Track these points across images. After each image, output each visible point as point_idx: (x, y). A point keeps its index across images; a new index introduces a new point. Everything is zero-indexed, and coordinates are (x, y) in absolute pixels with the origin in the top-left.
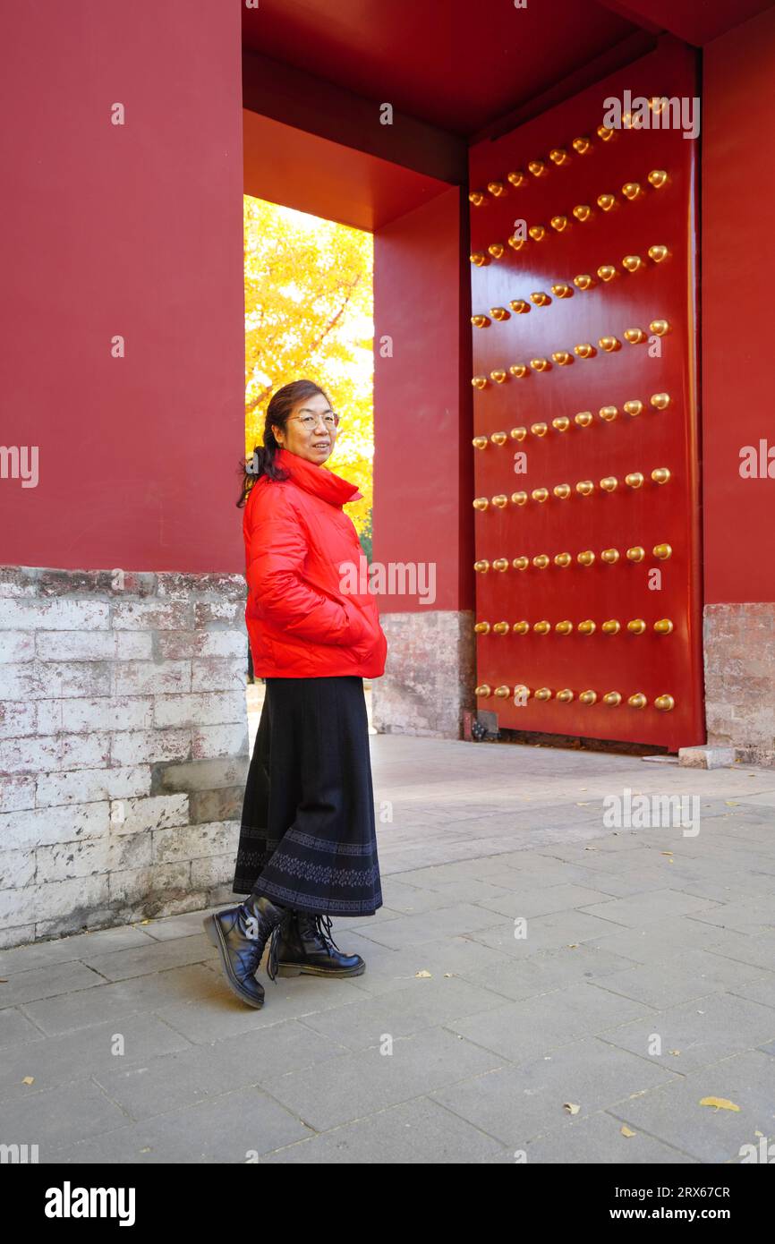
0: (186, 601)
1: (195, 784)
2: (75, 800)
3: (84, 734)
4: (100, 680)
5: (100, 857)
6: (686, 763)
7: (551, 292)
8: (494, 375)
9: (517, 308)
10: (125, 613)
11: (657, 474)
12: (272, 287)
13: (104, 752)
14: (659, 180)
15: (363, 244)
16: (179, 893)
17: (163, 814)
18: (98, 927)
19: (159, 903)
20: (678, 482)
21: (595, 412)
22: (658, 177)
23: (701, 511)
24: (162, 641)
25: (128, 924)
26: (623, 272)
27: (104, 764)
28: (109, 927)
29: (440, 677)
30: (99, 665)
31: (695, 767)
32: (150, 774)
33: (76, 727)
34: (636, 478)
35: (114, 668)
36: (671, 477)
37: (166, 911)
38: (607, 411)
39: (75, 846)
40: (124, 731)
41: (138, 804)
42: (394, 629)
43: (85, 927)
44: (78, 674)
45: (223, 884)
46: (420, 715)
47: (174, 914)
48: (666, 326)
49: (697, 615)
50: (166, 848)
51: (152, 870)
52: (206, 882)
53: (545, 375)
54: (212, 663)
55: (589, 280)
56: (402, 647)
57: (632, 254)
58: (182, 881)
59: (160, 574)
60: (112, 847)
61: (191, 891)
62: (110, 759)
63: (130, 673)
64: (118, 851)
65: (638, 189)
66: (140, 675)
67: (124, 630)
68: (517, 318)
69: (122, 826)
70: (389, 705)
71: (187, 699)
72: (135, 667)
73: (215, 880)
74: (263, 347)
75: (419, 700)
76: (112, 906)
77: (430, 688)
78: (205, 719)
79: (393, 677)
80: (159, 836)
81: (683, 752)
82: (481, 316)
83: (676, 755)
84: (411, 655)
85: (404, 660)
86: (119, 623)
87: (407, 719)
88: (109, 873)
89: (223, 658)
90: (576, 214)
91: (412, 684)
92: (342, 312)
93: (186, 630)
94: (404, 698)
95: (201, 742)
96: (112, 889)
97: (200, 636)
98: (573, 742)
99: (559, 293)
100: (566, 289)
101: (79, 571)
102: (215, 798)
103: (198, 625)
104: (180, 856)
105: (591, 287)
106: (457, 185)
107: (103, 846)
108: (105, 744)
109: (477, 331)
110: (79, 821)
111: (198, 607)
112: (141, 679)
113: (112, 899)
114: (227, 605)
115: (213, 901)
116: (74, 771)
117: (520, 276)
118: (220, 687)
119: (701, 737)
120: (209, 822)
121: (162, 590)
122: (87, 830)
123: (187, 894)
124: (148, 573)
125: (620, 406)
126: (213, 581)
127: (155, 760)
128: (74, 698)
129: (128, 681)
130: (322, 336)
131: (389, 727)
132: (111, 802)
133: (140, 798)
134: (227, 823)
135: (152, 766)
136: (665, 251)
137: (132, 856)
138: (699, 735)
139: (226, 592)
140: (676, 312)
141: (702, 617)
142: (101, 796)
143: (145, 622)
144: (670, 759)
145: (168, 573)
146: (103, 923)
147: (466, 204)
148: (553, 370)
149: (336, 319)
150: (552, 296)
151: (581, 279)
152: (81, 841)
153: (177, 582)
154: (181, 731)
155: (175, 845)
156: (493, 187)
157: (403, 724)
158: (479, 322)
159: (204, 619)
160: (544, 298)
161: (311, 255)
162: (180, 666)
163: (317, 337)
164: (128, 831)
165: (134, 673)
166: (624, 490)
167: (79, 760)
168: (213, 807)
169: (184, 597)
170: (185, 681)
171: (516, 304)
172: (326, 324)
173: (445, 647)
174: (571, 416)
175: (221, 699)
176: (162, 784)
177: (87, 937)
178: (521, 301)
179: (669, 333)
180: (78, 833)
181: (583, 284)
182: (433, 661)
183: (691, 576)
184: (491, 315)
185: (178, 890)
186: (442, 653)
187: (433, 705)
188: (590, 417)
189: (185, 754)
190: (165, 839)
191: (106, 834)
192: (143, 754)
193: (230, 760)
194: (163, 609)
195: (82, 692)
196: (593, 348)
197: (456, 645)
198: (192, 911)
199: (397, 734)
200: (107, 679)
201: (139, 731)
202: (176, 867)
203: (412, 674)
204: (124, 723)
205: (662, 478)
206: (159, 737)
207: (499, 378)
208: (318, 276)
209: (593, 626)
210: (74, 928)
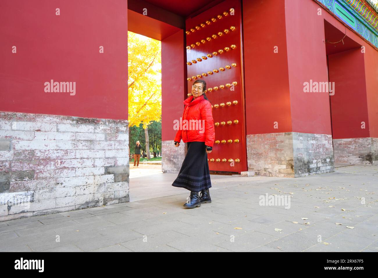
0: (114, 126)
1: (116, 172)
2: (85, 175)
3: (88, 158)
4: (92, 145)
5: (92, 189)
6: (243, 175)
7: (207, 56)
8: (193, 77)
9: (198, 60)
10: (98, 129)
11: (234, 102)
12: (134, 56)
13: (93, 163)
14: (233, 29)
15: (158, 44)
16: (112, 199)
17: (108, 179)
18: (91, 207)
19: (107, 202)
20: (240, 104)
21: (218, 86)
22: (233, 28)
23: (245, 111)
24: (107, 136)
25: (99, 206)
26: (225, 51)
27: (93, 166)
28: (94, 207)
29: (180, 157)
30: (91, 141)
31: (245, 176)
32: (104, 169)
33: (86, 157)
34: (229, 103)
35: (95, 142)
36: (238, 103)
37: (109, 204)
38: (222, 86)
39: (85, 187)
40: (98, 158)
41: (101, 176)
42: (168, 145)
43: (88, 207)
44: (86, 143)
45: (123, 197)
46: (175, 167)
47: (110, 204)
48: (236, 65)
49: (245, 137)
50: (108, 188)
51: (105, 193)
52: (118, 197)
53: (206, 77)
54: (120, 142)
55: (216, 53)
56: (170, 150)
57: (227, 47)
58: (113, 196)
59: (107, 120)
60: (95, 187)
61: (115, 199)
62: (94, 165)
63: (99, 144)
64: (96, 188)
65: (228, 31)
66: (101, 144)
67: (98, 133)
68: (198, 62)
69: (97, 182)
70: (166, 165)
71: (114, 150)
72: (100, 142)
73: (121, 196)
74: (132, 71)
75: (174, 163)
76: (95, 202)
77: (177, 160)
78: (118, 156)
79: (167, 158)
80: (107, 185)
81: (242, 173)
82: (190, 62)
83: (240, 174)
84: (172, 152)
85: (170, 153)
86: (96, 131)
87: (171, 169)
88: (94, 193)
89: (123, 141)
90: (213, 37)
91: (172, 159)
92: (153, 62)
93: (113, 134)
94: (170, 163)
95: (117, 162)
96: (95, 198)
97: (117, 135)
98: (214, 173)
99: (209, 56)
100: (211, 55)
101: (87, 118)
102: (121, 176)
103: (116, 132)
104: (112, 190)
105: (217, 55)
106: (182, 29)
107: (92, 186)
108: (93, 161)
109: (188, 66)
110: (86, 180)
111: (116, 128)
112: (102, 145)
113: (95, 200)
114: (124, 128)
115: (120, 202)
116: (85, 168)
117: (199, 52)
118: (122, 148)
119: (247, 169)
120: (119, 182)
121: (107, 123)
122: (88, 183)
123: (114, 199)
124: (104, 119)
125: (225, 85)
126: (120, 121)
127: (105, 166)
128: (85, 149)
129: (99, 146)
130: (148, 68)
131: (166, 171)
132: (94, 176)
133: (102, 175)
134: (124, 182)
135: (105, 167)
136: (235, 46)
137: (100, 189)
138: (246, 168)
139: (123, 124)
140: (238, 61)
141: (246, 138)
142: (92, 174)
143: (103, 131)
144: (239, 175)
145: (109, 119)
146: (93, 206)
147: (185, 34)
148: (208, 76)
149: (152, 64)
150: (207, 57)
151: (214, 53)
152: (87, 185)
153: (111, 122)
154: (112, 159)
155: (111, 187)
156: (192, 30)
157: (170, 170)
158: (189, 64)
159: (118, 131)
160: (205, 58)
161: (145, 47)
162: (112, 142)
163: (146, 68)
164: (99, 183)
165: (100, 144)
166: (226, 106)
167: (87, 165)
168: (120, 178)
169: (113, 125)
170: (113, 146)
171: (198, 59)
172: (149, 65)
173: (181, 149)
174: (213, 88)
175: (122, 151)
176: (107, 172)
177: (88, 209)
178: (200, 58)
179: (236, 67)
180: (86, 183)
181: (215, 54)
182: (178, 153)
183: (243, 128)
184: (192, 62)
185: (111, 199)
186: (180, 151)
187: (178, 165)
188: (217, 88)
189: (113, 164)
190: (108, 185)
191: (93, 184)
192: (102, 164)
193: (124, 166)
194: (107, 128)
195: (87, 148)
196: (218, 70)
197: (184, 148)
198: (115, 204)
199: (168, 173)
200: (94, 145)
201: (102, 158)
202: (111, 193)
203: (172, 157)
204: (98, 156)
205: (236, 103)
206: (106, 160)
207: (194, 78)
208: (147, 52)
209: (219, 142)
210: (85, 207)
